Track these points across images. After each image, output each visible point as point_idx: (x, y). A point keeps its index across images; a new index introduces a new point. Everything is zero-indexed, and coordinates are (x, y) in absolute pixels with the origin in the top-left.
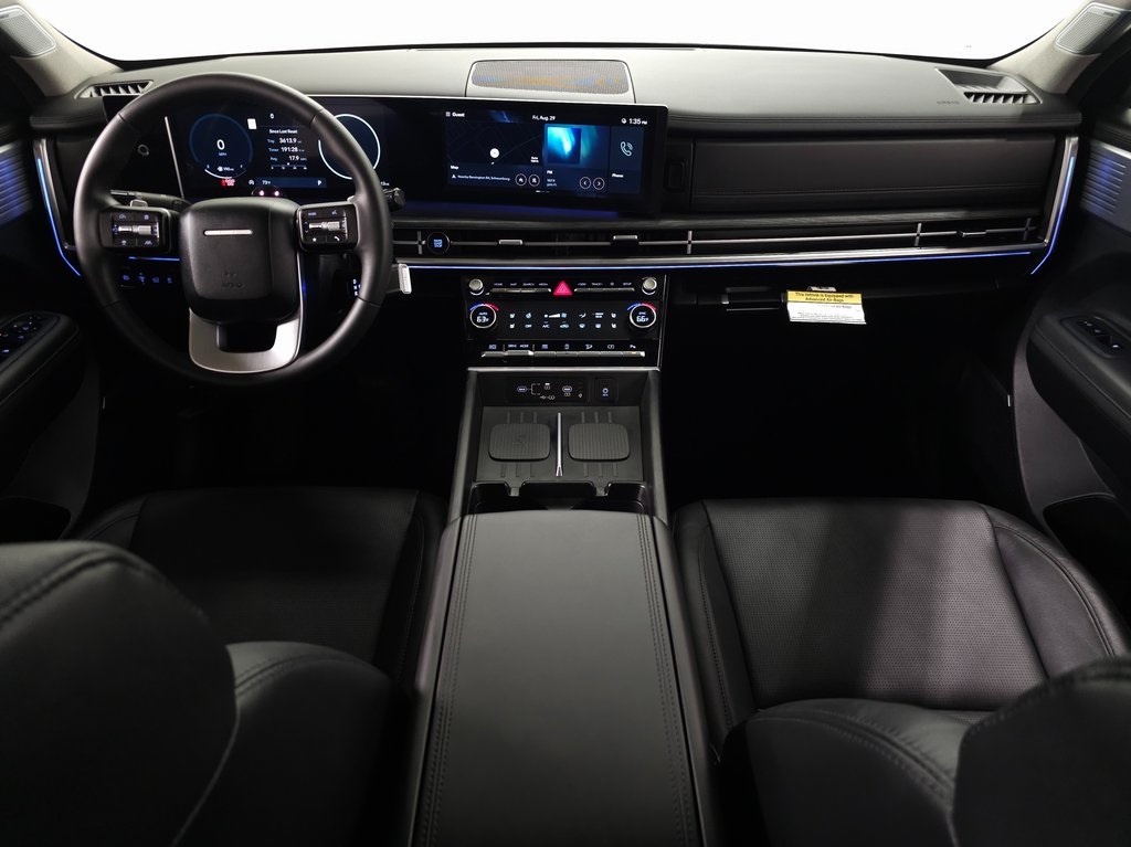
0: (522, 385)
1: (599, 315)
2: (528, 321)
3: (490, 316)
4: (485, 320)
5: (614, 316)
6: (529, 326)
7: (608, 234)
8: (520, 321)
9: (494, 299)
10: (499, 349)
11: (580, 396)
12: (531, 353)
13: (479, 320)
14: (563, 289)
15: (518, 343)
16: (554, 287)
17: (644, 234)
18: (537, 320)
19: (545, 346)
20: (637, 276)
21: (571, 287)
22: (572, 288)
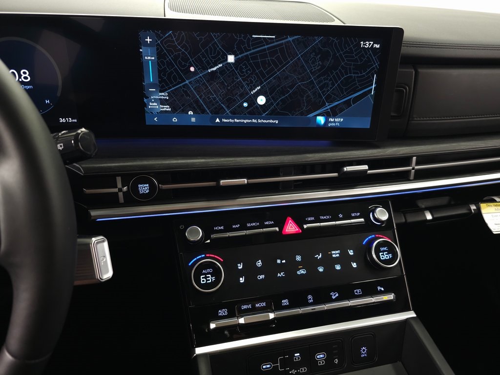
0: (266, 361)
1: (336, 254)
2: (260, 271)
3: (216, 273)
4: (211, 279)
5: (351, 253)
6: (262, 277)
7: (337, 166)
8: (251, 271)
9: (217, 246)
10: (231, 315)
11: (336, 361)
12: (272, 316)
13: (203, 280)
14: (291, 228)
15: (253, 301)
16: (281, 224)
17: (373, 163)
18: (270, 268)
19: (285, 302)
20: (365, 205)
21: (299, 223)
22: (300, 225)
